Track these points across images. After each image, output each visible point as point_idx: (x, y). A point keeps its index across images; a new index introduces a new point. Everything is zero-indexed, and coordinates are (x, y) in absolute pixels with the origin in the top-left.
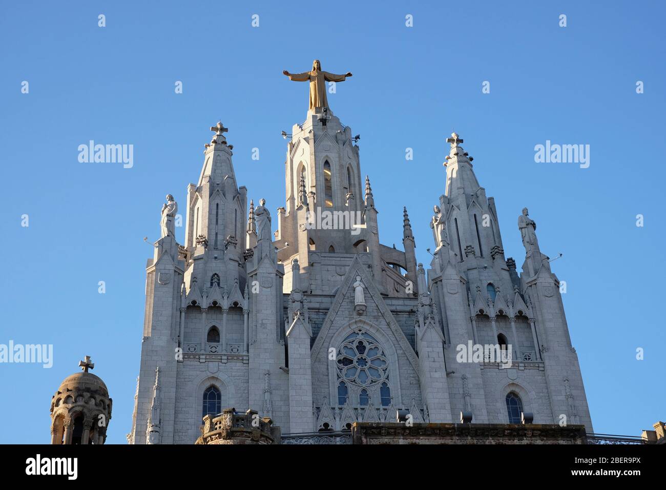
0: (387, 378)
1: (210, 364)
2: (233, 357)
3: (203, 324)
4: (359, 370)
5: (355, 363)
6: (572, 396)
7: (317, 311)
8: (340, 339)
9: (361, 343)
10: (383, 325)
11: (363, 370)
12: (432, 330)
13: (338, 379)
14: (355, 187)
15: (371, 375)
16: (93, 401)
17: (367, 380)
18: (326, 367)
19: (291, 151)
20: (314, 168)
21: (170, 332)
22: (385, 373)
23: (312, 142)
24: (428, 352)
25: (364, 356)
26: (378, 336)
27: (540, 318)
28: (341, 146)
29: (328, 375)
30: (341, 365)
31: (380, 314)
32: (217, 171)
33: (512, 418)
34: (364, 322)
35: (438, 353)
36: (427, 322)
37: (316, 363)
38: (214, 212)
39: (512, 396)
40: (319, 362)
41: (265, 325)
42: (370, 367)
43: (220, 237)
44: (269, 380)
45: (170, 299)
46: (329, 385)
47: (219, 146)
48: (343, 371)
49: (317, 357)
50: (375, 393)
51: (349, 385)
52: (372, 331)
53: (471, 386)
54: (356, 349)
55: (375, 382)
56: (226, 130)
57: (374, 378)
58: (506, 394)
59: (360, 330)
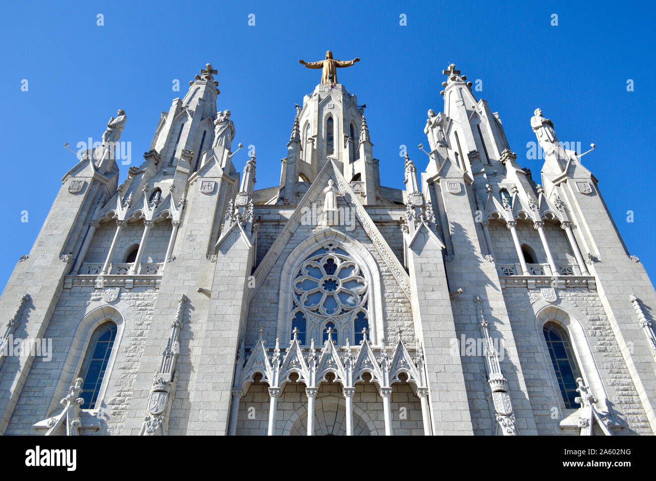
0: (365, 306)
1: (110, 290)
2: (141, 280)
4: (325, 296)
5: (320, 286)
7: (277, 223)
8: (302, 257)
9: (330, 260)
10: (362, 237)
11: (330, 297)
13: (294, 308)
15: (342, 301)
17: (335, 309)
18: (276, 291)
20: (317, 122)
21: (61, 249)
22: (362, 299)
24: (421, 264)
25: (334, 277)
26: (354, 251)
27: (576, 221)
29: (277, 303)
30: (300, 290)
32: (193, 99)
33: (556, 360)
37: (264, 287)
39: (552, 327)
41: (195, 237)
42: (341, 292)
44: (184, 309)
45: (76, 210)
46: (277, 316)
48: (302, 297)
49: (265, 279)
50: (346, 327)
51: (309, 316)
52: (347, 246)
54: (323, 269)
55: (347, 311)
56: (216, 72)
57: (346, 307)
58: (542, 325)
59: (331, 245)
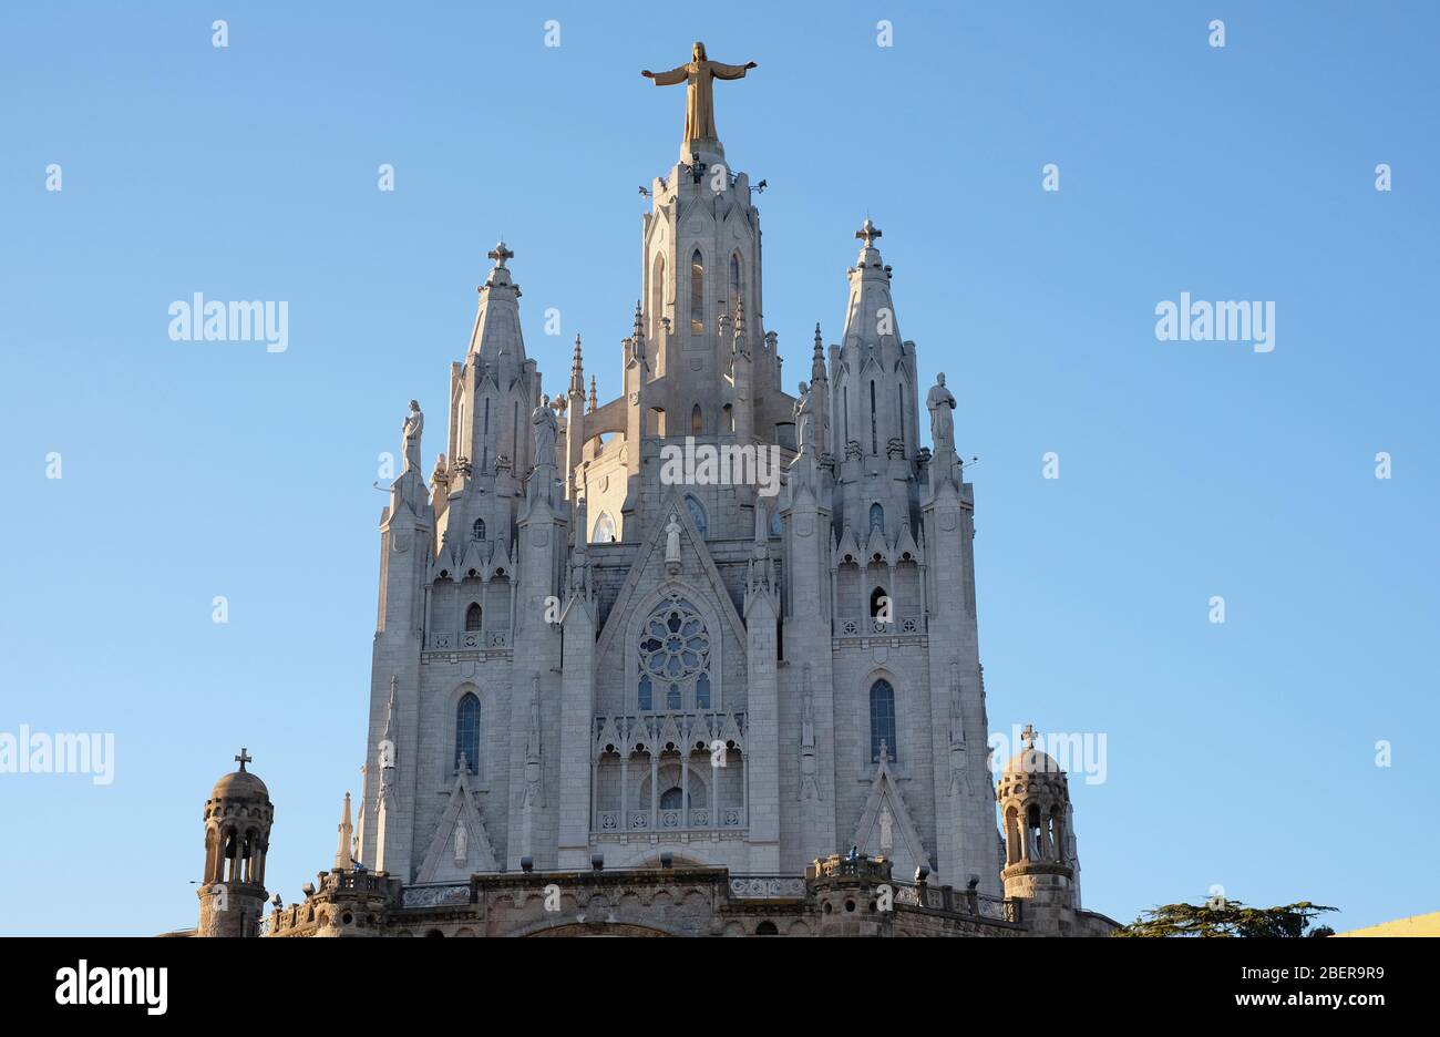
0: (708, 667)
1: (465, 665)
2: (493, 653)
3: (456, 604)
4: (669, 656)
5: (664, 647)
6: (959, 688)
8: (645, 612)
9: (675, 615)
10: (707, 589)
11: (674, 657)
12: (764, 600)
13: (639, 672)
14: (744, 288)
15: (685, 664)
16: (245, 811)
17: (678, 671)
18: (621, 656)
19: (646, 230)
20: (674, 270)
21: (409, 623)
22: (705, 659)
23: (673, 218)
24: (754, 634)
25: (678, 634)
26: (697, 603)
27: (932, 566)
28: (720, 221)
29: (623, 669)
30: (645, 652)
31: (703, 571)
32: (491, 339)
34: (680, 585)
35: (769, 635)
36: (757, 588)
37: (608, 653)
38: (483, 414)
39: (881, 686)
40: (613, 649)
42: (685, 651)
43: (490, 454)
44: (538, 686)
45: (410, 575)
46: (623, 683)
47: (495, 290)
48: (646, 660)
49: (609, 644)
50: (688, 688)
51: (654, 679)
52: (691, 597)
53: (814, 679)
54: (667, 624)
55: (690, 673)
56: (510, 254)
57: (689, 668)
58: (870, 684)
59: (675, 596)
